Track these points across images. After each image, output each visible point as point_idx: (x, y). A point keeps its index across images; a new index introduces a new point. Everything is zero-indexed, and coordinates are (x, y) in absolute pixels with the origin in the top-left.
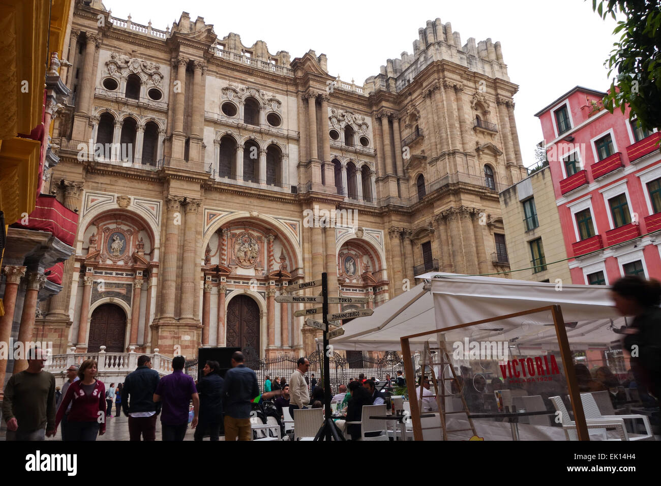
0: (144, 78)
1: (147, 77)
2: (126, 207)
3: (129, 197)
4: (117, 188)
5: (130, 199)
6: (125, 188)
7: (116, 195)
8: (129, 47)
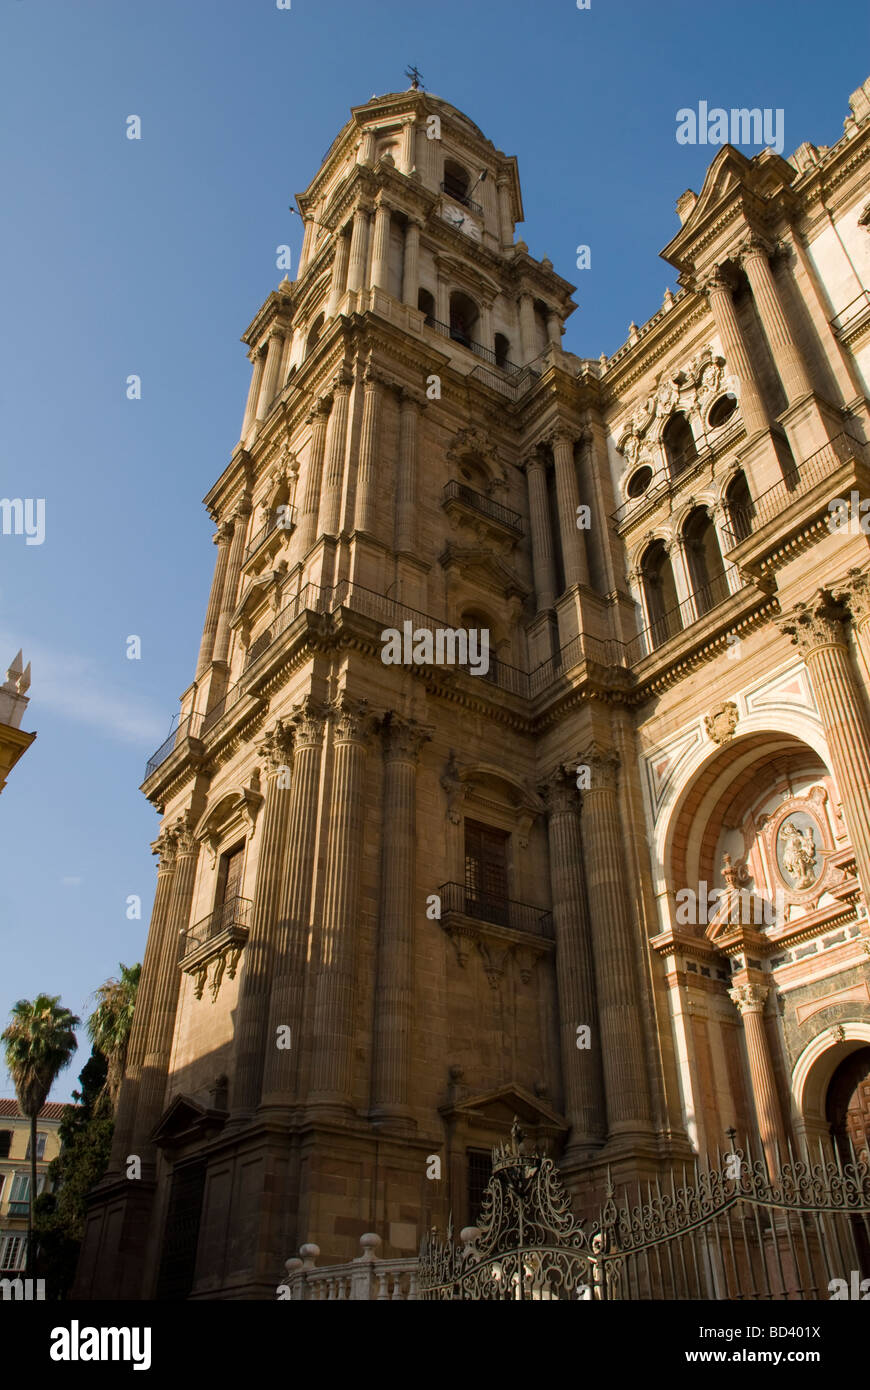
0: (686, 403)
1: (692, 394)
2: (732, 732)
3: (728, 701)
4: (697, 698)
5: (734, 706)
6: (715, 686)
7: (701, 718)
8: (647, 380)
